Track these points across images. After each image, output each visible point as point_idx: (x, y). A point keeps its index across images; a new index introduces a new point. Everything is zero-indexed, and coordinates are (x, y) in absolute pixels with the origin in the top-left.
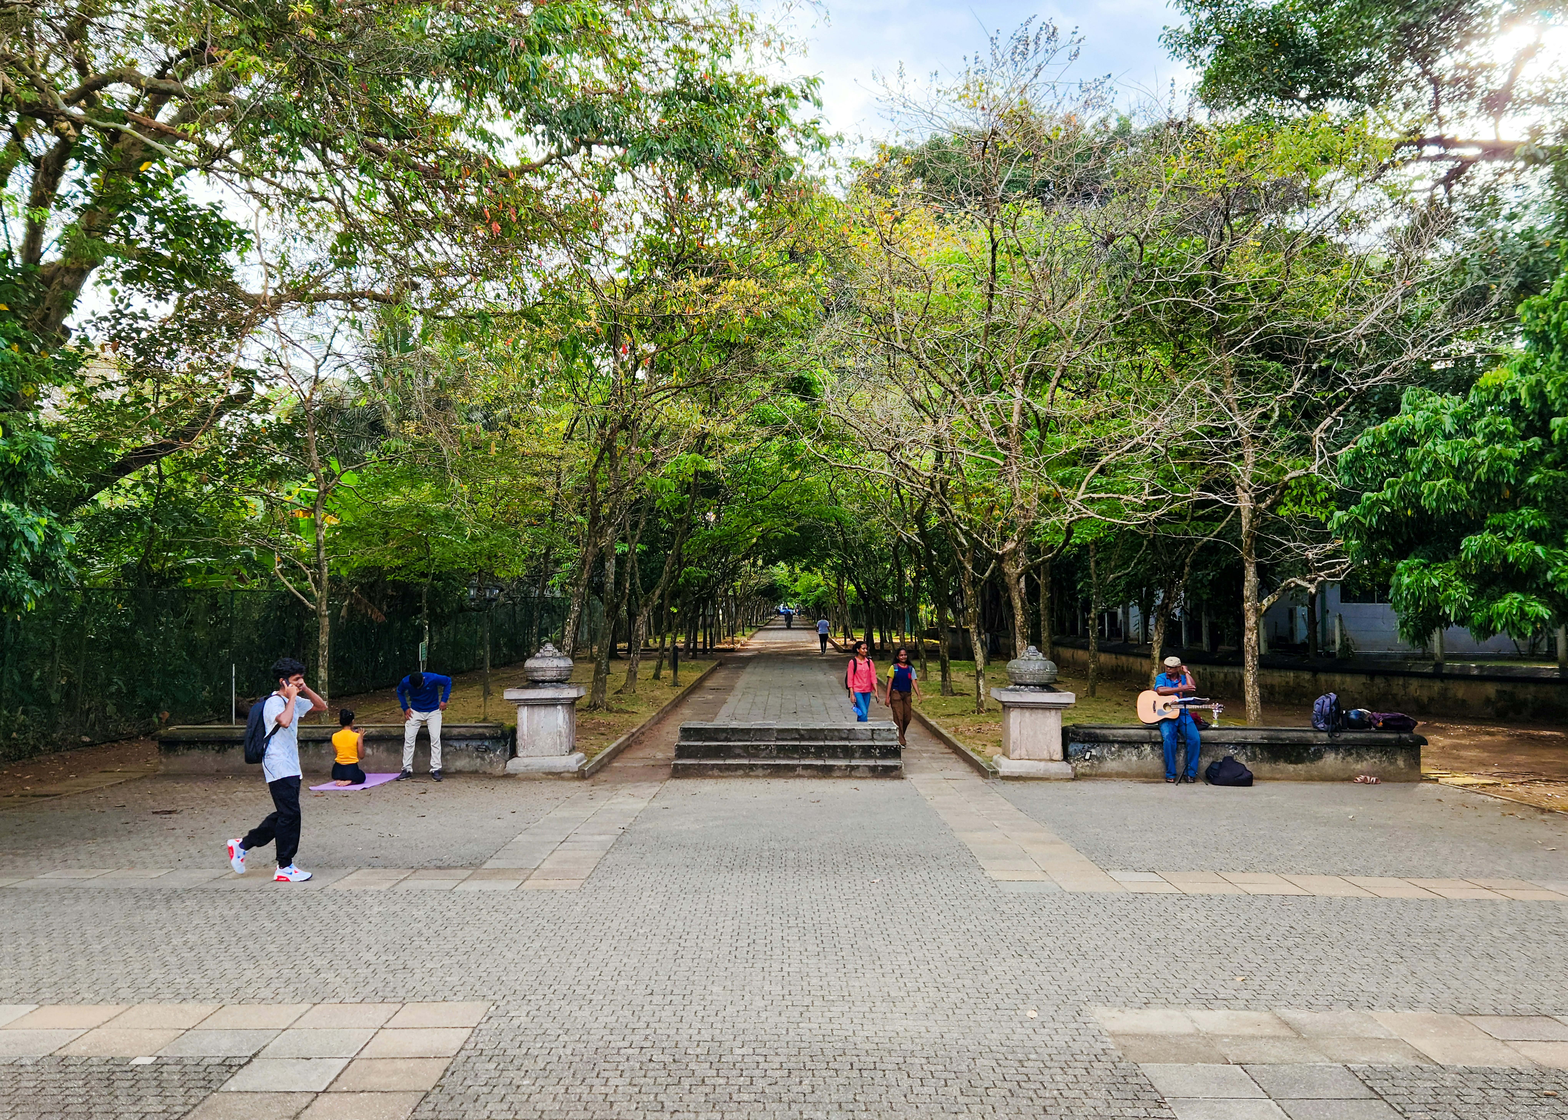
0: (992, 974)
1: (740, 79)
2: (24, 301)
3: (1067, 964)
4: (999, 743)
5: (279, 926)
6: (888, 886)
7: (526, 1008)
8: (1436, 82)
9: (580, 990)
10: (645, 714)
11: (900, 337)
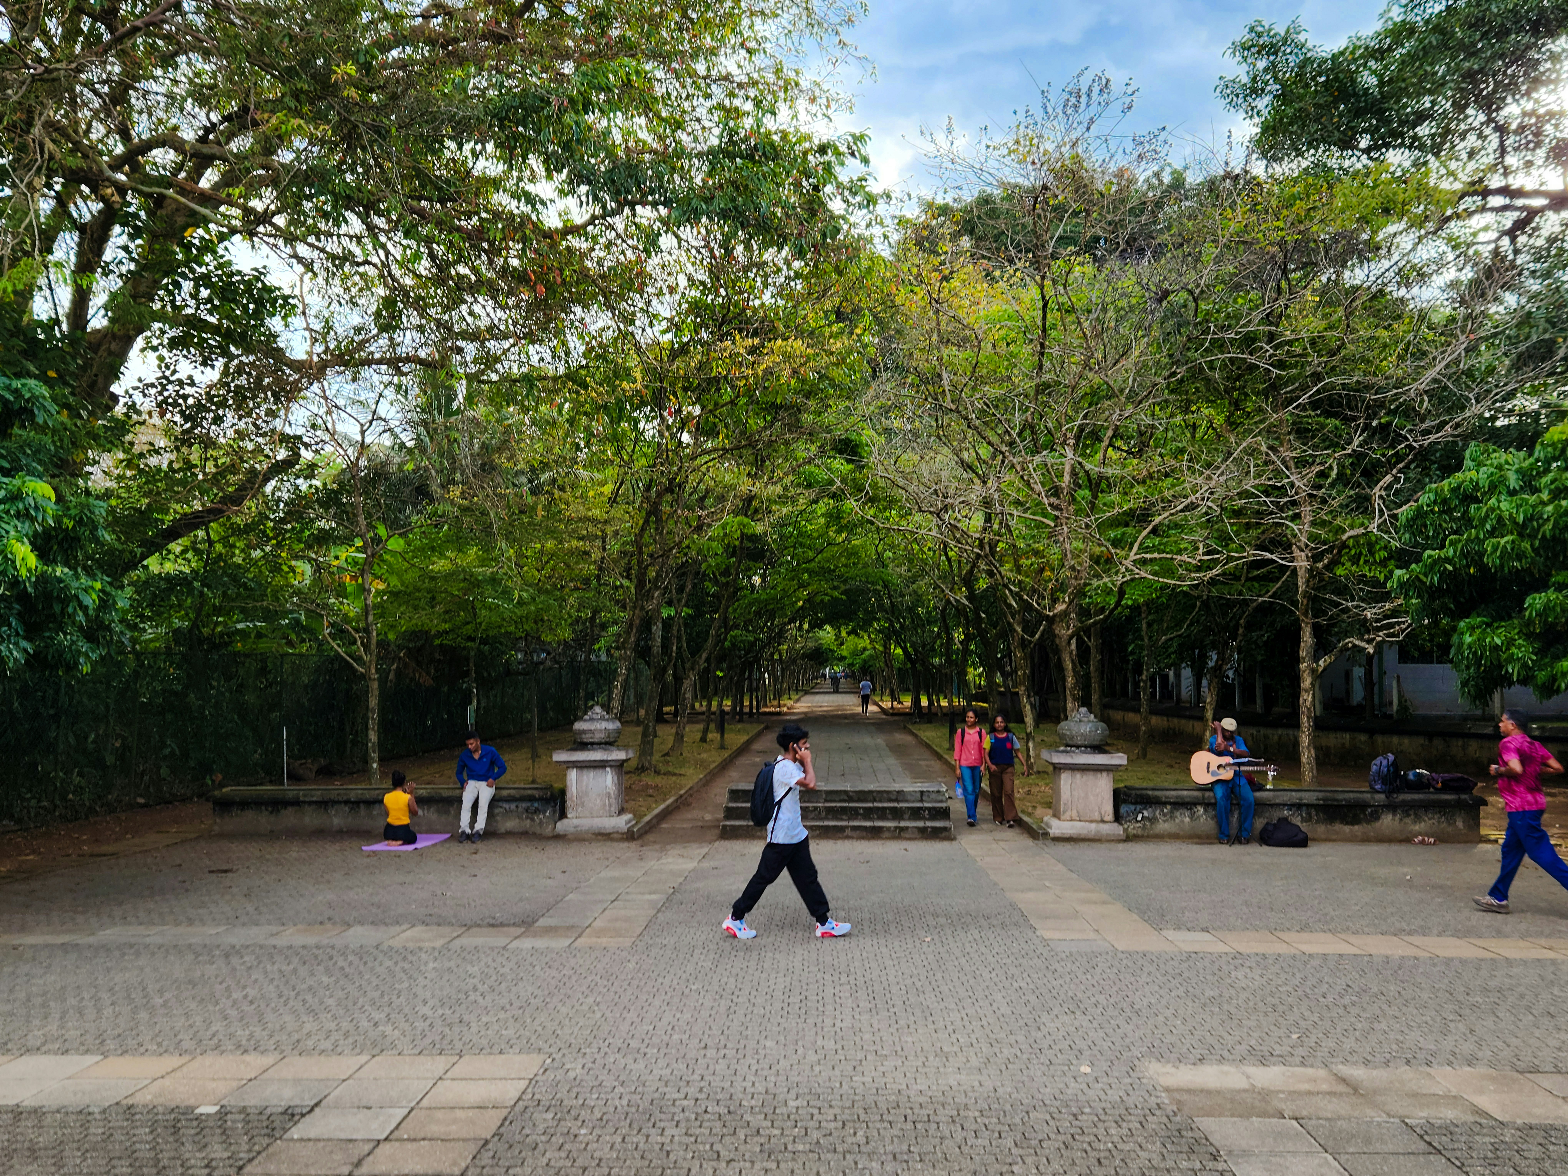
0: (1044, 1030)
1: (784, 135)
2: (73, 367)
3: (1121, 1021)
4: (1049, 805)
5: (337, 982)
6: (939, 944)
7: (581, 1061)
8: (1502, 130)
9: (634, 1044)
10: (692, 776)
11: (948, 398)
